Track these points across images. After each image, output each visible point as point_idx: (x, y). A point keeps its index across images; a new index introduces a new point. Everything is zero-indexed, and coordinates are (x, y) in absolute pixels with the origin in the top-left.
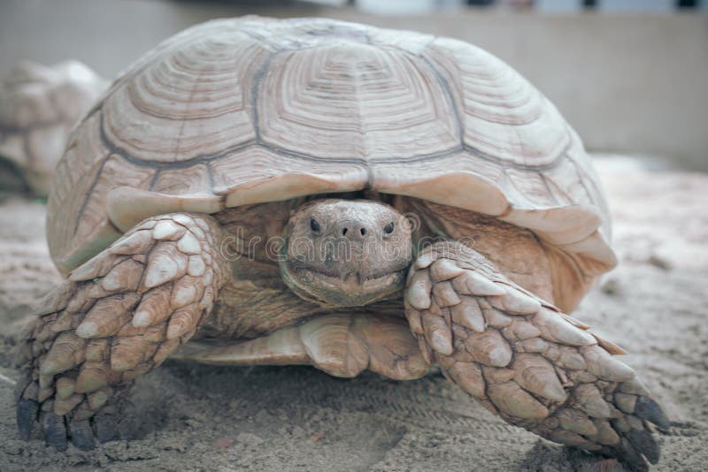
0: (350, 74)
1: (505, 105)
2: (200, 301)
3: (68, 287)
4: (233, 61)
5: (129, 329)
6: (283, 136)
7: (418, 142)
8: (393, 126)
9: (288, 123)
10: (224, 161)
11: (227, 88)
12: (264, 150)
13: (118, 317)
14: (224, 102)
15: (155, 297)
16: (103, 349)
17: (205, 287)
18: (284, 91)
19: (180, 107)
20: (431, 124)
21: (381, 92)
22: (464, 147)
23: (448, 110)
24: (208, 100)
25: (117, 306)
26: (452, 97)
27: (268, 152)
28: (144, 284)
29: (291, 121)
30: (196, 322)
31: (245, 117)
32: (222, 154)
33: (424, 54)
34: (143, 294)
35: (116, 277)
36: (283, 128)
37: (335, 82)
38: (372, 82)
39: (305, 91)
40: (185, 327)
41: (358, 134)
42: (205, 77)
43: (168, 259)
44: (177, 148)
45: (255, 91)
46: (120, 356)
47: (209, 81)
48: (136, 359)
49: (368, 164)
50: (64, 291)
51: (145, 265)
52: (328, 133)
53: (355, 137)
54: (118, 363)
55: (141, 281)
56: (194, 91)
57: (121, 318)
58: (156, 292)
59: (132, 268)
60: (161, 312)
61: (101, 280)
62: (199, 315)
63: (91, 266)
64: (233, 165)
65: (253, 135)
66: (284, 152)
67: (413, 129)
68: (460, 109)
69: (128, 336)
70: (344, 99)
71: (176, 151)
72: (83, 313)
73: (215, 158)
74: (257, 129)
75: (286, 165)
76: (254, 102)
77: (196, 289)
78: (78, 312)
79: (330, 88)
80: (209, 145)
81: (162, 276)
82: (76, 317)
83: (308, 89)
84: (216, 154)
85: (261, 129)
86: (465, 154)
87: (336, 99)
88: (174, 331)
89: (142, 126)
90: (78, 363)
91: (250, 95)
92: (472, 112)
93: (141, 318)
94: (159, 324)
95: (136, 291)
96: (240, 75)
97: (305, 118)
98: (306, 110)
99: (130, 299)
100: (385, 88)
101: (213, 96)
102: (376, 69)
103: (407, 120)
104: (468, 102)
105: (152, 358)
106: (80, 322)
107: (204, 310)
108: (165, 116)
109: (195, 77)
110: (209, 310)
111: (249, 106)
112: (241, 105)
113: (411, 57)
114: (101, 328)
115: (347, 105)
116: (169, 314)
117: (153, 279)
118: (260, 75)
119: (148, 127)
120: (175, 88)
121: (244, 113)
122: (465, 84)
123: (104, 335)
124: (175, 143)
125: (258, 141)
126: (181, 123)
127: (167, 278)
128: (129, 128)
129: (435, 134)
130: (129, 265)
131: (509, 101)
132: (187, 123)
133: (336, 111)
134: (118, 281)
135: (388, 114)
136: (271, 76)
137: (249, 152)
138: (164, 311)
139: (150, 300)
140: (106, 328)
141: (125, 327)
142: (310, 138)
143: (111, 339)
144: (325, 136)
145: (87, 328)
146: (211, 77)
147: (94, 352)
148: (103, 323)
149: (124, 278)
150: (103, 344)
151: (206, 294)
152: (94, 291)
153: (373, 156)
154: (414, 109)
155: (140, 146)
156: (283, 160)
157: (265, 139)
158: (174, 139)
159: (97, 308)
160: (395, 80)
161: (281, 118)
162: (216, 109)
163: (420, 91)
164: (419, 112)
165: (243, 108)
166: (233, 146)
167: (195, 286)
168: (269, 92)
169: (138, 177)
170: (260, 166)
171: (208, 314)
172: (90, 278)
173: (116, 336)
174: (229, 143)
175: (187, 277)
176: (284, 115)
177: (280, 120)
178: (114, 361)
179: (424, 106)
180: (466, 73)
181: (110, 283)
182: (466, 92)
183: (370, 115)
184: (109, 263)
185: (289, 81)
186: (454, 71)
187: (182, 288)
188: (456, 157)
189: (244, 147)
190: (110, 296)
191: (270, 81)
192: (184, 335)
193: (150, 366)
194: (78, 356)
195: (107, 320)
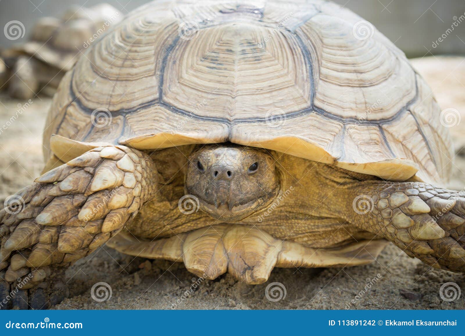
0: (233, 50)
1: (356, 72)
2: (129, 207)
3: (34, 187)
4: (155, 37)
5: (74, 222)
6: (178, 97)
7: (276, 104)
8: (259, 91)
9: (183, 87)
10: (135, 115)
11: (147, 58)
12: (163, 108)
13: (68, 212)
14: (142, 69)
15: (97, 199)
16: (53, 234)
17: (135, 197)
18: (185, 62)
19: (115, 71)
20: (291, 89)
21: (255, 64)
22: (314, 108)
23: (305, 78)
24: (133, 66)
25: (68, 204)
26: (311, 66)
27: (165, 109)
28: (90, 188)
29: (186, 86)
30: (125, 222)
31: (154, 81)
32: (135, 109)
33: (298, 30)
34: (89, 196)
35: (70, 181)
36: (179, 91)
37: (222, 55)
38: (249, 55)
39: (200, 63)
40: (115, 224)
41: (230, 98)
42: (134, 49)
43: (109, 171)
44: (110, 102)
45: (165, 60)
46: (65, 241)
47: (136, 51)
48: (76, 244)
49: (232, 123)
50: (30, 190)
51: (93, 175)
52: (210, 96)
53: (227, 101)
54: (63, 246)
55: (89, 186)
56: (126, 59)
57: (70, 214)
58: (98, 195)
59: (83, 176)
60: (100, 211)
61: (59, 183)
62: (127, 218)
63: (54, 172)
64: (140, 119)
65: (157, 96)
66: (176, 110)
67: (274, 93)
68: (316, 76)
69: (73, 227)
70: (226, 69)
71: (109, 104)
72: (42, 206)
73: (130, 112)
74: (161, 92)
75: (175, 120)
76: (163, 70)
77: (128, 198)
78: (38, 206)
79: (217, 60)
80: (128, 101)
81: (104, 184)
82: (37, 209)
83: (201, 60)
84: (131, 108)
85: (164, 91)
86: (313, 114)
87: (220, 69)
88: (107, 226)
89: (91, 82)
90: (32, 244)
91: (160, 65)
92: (326, 79)
93: (85, 214)
94: (97, 220)
95: (84, 193)
96: (157, 47)
97: (195, 83)
98: (197, 77)
99: (79, 199)
100: (259, 60)
101: (136, 64)
102: (254, 45)
103: (270, 86)
104: (324, 70)
105: (88, 246)
106: (39, 212)
107: (131, 215)
108: (105, 77)
109: (128, 48)
110: (135, 215)
111: (158, 73)
112: (153, 72)
113: (286, 33)
114: (54, 218)
115: (226, 75)
116: (105, 214)
117: (97, 185)
118: (171, 48)
119: (95, 84)
120: (115, 56)
121: (154, 78)
122: (325, 55)
123: (55, 224)
124: (109, 97)
125: (160, 101)
126: (115, 82)
127: (107, 185)
128: (85, 84)
129: (291, 98)
130: (81, 174)
131: (361, 68)
132: (118, 83)
133: (218, 78)
134: (72, 184)
135: (257, 81)
136: (177, 50)
137: (152, 109)
138: (102, 211)
139: (93, 201)
140: (58, 219)
141: (72, 220)
142: (196, 99)
143: (60, 228)
144: (208, 99)
145: (44, 217)
146: (138, 49)
147: (45, 236)
148: (56, 214)
149: (76, 183)
150: (53, 231)
151: (134, 202)
152: (53, 191)
153: (237, 116)
154: (278, 77)
155: (88, 98)
156: (174, 116)
157: (165, 99)
158: (109, 95)
159: (53, 204)
160: (268, 54)
161: (179, 82)
162: (136, 74)
163: (286, 62)
164: (282, 80)
165: (154, 74)
166: (142, 104)
167: (127, 195)
168: (174, 62)
169: (85, 121)
170: (158, 120)
171: (133, 218)
172: (52, 181)
173: (64, 225)
174: (140, 101)
175: (122, 187)
176: (182, 81)
177: (178, 85)
178: (60, 244)
179: (287, 74)
180: (327, 46)
181: (66, 185)
182: (324, 62)
183: (242, 83)
184: (67, 172)
185: (189, 54)
186: (318, 44)
187: (117, 195)
188: (305, 116)
189: (149, 105)
190: (64, 195)
191: (176, 54)
192: (114, 231)
193: (85, 252)
194: (34, 238)
195: (60, 213)
